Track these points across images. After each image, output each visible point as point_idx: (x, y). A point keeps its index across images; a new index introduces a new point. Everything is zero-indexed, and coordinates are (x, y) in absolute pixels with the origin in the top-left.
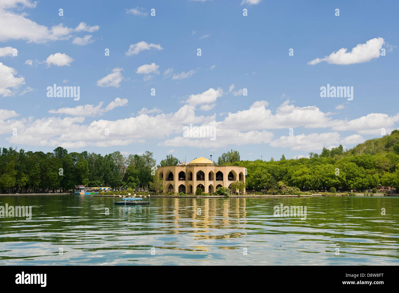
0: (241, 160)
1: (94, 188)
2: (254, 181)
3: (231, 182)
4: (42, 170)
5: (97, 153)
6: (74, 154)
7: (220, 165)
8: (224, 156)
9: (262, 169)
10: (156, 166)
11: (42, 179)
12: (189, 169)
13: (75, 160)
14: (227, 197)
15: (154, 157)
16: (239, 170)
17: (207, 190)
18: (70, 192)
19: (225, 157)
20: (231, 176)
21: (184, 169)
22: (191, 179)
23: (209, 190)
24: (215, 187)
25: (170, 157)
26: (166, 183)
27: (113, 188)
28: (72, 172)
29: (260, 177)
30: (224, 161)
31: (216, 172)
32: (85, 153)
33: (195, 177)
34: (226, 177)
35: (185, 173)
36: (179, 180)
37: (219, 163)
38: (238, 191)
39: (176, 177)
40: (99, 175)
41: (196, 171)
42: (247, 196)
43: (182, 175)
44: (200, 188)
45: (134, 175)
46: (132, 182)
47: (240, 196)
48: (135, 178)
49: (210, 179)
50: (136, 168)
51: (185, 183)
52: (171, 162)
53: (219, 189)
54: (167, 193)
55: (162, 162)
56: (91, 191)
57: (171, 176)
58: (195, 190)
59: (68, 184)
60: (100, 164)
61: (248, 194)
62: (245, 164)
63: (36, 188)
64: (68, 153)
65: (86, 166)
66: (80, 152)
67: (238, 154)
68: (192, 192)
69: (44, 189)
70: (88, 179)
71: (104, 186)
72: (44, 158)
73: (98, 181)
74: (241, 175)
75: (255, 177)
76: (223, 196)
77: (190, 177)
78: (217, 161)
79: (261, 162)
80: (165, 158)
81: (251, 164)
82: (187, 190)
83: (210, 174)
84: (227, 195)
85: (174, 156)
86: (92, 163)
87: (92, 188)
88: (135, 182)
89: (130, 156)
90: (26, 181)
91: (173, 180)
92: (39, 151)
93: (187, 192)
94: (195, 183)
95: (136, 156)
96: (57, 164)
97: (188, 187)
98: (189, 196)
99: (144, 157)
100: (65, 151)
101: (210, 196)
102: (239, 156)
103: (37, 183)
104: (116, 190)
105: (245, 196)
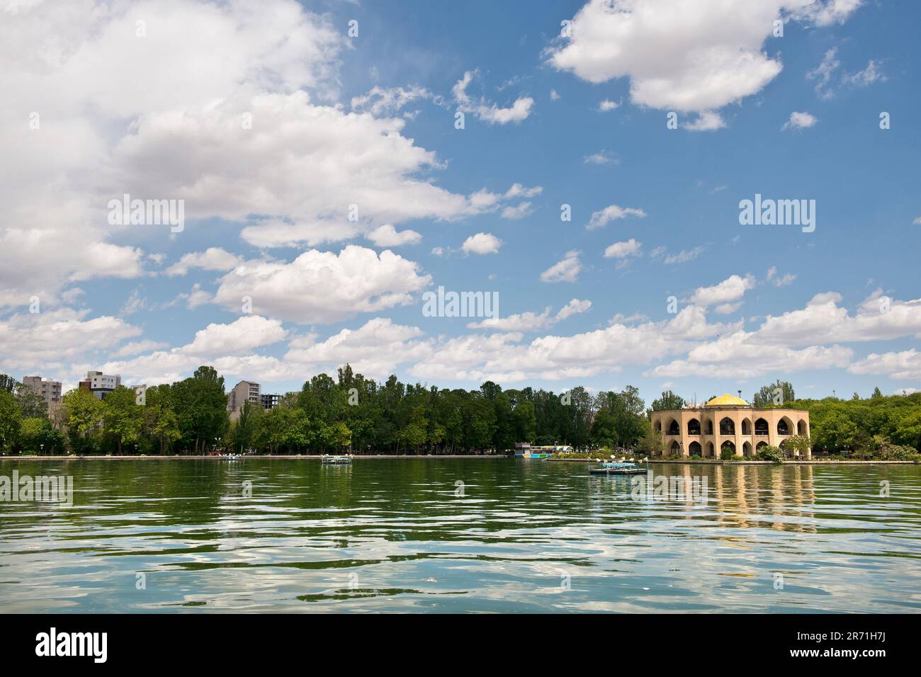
0: (796, 398)
1: (545, 447)
2: (823, 436)
3: (782, 438)
4: (464, 418)
5: (548, 391)
6: (511, 393)
7: (757, 406)
8: (765, 391)
9: (838, 414)
10: (645, 410)
11: (464, 432)
12: (706, 415)
13: (513, 402)
14: (777, 463)
15: (641, 396)
16: (798, 416)
17: (740, 452)
18: (507, 453)
19: (767, 393)
20: (784, 426)
21: (697, 416)
22: (710, 431)
23: (744, 451)
24: (754, 447)
25: (669, 395)
26: (666, 440)
27: (575, 448)
28: (509, 421)
29: (835, 428)
30: (765, 400)
31: (756, 420)
32: (529, 389)
33: (717, 428)
34: (773, 428)
35: (698, 421)
36: (690, 433)
37: (755, 404)
38: (797, 454)
39: (684, 429)
40: (552, 426)
41: (718, 418)
42: (815, 462)
43: (694, 426)
44: (728, 448)
45: (609, 426)
46: (606, 437)
47: (803, 462)
48: (611, 430)
49: (745, 431)
50: (611, 414)
51: (701, 439)
52: (670, 403)
53: (762, 449)
54: (670, 456)
55: (655, 402)
56: (541, 452)
57: (674, 428)
58: (718, 451)
59: (505, 441)
60: (553, 408)
61: (817, 458)
62: (805, 405)
63: (455, 446)
64: (503, 391)
65: (530, 411)
66: (520, 388)
67: (791, 388)
68: (713, 455)
69: (469, 449)
70: (534, 433)
71: (560, 445)
72: (466, 399)
73: (550, 436)
74: (801, 425)
75: (825, 429)
76: (771, 462)
77: (707, 429)
78: (751, 401)
79: (836, 401)
80: (659, 397)
81: (815, 405)
82: (704, 451)
83: (745, 424)
84: (777, 459)
85: (676, 394)
86: (540, 406)
87: (542, 447)
88: (612, 437)
89: (601, 394)
90: (441, 436)
91: (679, 434)
92: (458, 388)
93: (703, 454)
94: (719, 439)
95: (611, 394)
96: (486, 408)
97: (706, 445)
98: (710, 461)
99: (624, 395)
100: (498, 387)
101: (747, 462)
102: (793, 391)
103: (458, 439)
104: (579, 451)
105: (812, 462)
